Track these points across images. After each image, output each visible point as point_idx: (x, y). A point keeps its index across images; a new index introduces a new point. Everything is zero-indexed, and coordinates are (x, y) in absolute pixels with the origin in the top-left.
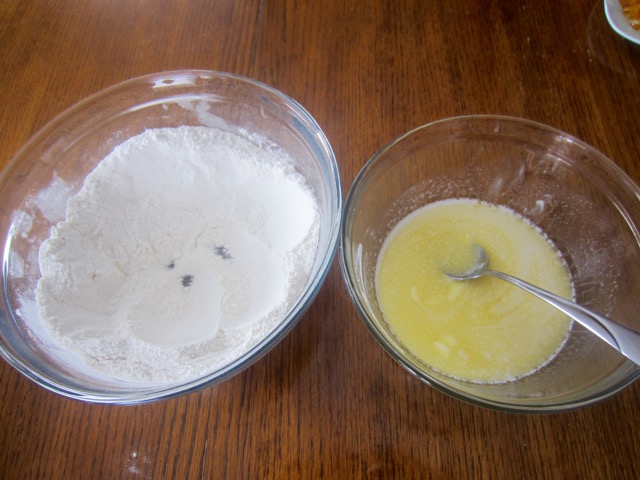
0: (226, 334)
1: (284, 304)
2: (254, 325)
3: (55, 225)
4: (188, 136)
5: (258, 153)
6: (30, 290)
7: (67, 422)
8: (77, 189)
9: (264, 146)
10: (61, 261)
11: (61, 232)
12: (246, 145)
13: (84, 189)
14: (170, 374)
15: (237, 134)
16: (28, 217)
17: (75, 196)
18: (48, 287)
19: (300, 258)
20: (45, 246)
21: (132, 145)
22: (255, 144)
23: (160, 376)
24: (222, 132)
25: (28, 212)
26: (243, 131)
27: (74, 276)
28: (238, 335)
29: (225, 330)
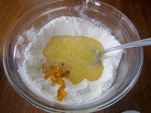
0: (91, 87)
1: (112, 78)
2: (102, 85)
3: (30, 43)
4: (76, 20)
5: (98, 28)
6: (21, 63)
7: (26, 109)
8: (38, 32)
9: (99, 26)
10: (32, 55)
11: (32, 45)
12: (94, 25)
13: (40, 32)
14: (73, 100)
15: (90, 21)
16: (23, 38)
17: (37, 34)
18: (27, 63)
19: (114, 63)
20: (27, 49)
21: (57, 20)
22: (96, 25)
23: (70, 101)
24: (86, 20)
25: (23, 37)
26: (93, 20)
27: (36, 60)
28: (95, 87)
29: (90, 85)
